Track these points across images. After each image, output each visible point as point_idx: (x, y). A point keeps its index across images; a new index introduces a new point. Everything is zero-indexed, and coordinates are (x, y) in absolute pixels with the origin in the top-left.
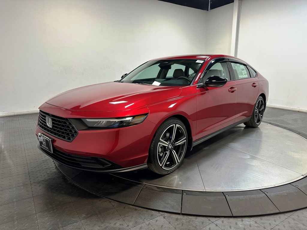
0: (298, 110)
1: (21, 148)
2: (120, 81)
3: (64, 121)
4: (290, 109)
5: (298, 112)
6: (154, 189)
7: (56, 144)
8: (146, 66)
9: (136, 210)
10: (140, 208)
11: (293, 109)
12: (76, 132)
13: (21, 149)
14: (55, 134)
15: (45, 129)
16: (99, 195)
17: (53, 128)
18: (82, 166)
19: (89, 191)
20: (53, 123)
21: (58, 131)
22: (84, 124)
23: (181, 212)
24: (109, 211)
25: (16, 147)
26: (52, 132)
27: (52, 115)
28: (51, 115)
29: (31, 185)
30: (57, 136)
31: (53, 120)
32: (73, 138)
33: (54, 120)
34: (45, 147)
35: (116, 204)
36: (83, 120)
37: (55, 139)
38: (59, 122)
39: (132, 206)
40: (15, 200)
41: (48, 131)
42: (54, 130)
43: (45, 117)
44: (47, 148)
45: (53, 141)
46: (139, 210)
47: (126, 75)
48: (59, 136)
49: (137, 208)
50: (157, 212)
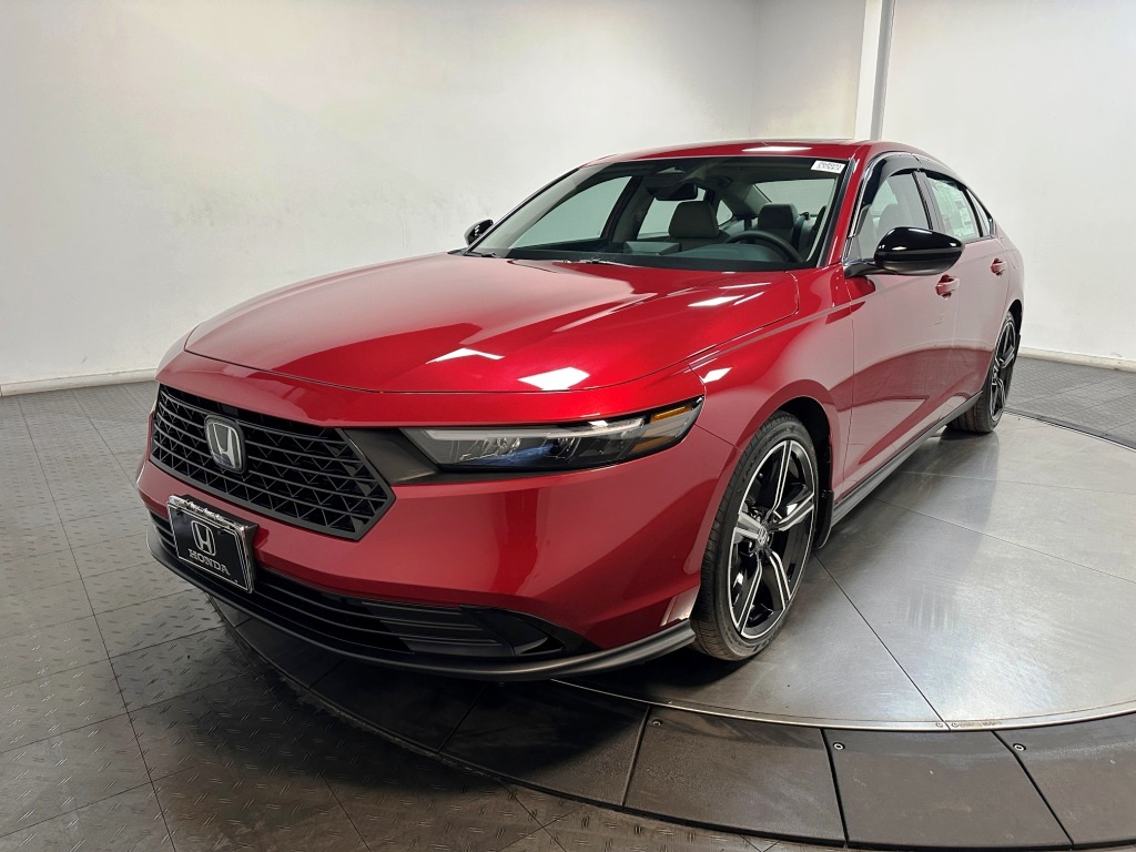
0: (1114, 364)
1: (55, 541)
2: (470, 253)
3: (314, 439)
4: (1086, 360)
5: (1116, 369)
6: (696, 727)
7: (268, 548)
8: (573, 187)
9: (639, 830)
10: (658, 823)
11: (1097, 362)
12: (379, 492)
13: (57, 548)
14: (263, 500)
15: (199, 476)
16: (455, 761)
17: (246, 474)
18: (412, 648)
19: (404, 745)
20: (248, 450)
21: (278, 487)
22: (417, 454)
23: (846, 836)
24: (519, 844)
25: (30, 538)
26: (240, 492)
27: (239, 410)
28: (236, 413)
29: (131, 721)
30: (272, 512)
31: (246, 433)
32: (365, 521)
33: (260, 437)
34: (210, 562)
35: (542, 805)
36: (411, 433)
37: (264, 523)
38: (287, 443)
39: (616, 810)
40: (68, 801)
41: (219, 484)
42: (255, 480)
43: (200, 419)
44: (224, 568)
45: (256, 535)
46: (653, 832)
47: (485, 225)
48: (288, 509)
49: (643, 821)
50: (738, 839)
